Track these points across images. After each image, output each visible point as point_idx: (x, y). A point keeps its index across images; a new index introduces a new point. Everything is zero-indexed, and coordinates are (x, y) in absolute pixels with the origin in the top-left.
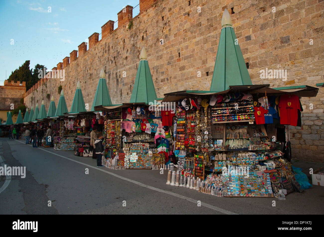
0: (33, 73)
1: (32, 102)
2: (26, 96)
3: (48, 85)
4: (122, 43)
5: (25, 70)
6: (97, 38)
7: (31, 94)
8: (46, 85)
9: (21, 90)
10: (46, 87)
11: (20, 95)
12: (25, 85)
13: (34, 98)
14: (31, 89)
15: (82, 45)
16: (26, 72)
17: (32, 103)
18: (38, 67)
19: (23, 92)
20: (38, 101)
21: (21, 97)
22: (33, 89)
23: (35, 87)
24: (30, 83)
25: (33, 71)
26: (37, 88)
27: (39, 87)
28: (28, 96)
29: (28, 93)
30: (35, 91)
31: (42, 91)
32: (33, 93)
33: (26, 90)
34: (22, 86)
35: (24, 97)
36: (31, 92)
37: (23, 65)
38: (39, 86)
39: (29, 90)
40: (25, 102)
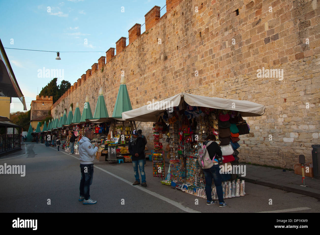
0: (59, 88)
1: (56, 113)
2: (53, 109)
3: (65, 102)
4: (99, 80)
5: (53, 86)
6: (90, 73)
7: (56, 107)
8: (65, 101)
9: (49, 103)
10: (65, 103)
11: (48, 108)
12: (52, 99)
13: (58, 110)
14: (56, 103)
15: (83, 76)
16: (54, 87)
17: (56, 115)
18: (64, 82)
19: (51, 105)
20: (60, 113)
21: (49, 109)
22: (57, 103)
23: (58, 102)
24: (57, 97)
25: (60, 86)
26: (59, 103)
27: (60, 103)
28: (54, 109)
29: (54, 106)
30: (58, 105)
31: (62, 106)
32: (57, 107)
33: (53, 103)
34: (50, 100)
35: (51, 109)
36: (56, 105)
37: (51, 82)
38: (60, 101)
39: (55, 103)
40: (51, 114)
